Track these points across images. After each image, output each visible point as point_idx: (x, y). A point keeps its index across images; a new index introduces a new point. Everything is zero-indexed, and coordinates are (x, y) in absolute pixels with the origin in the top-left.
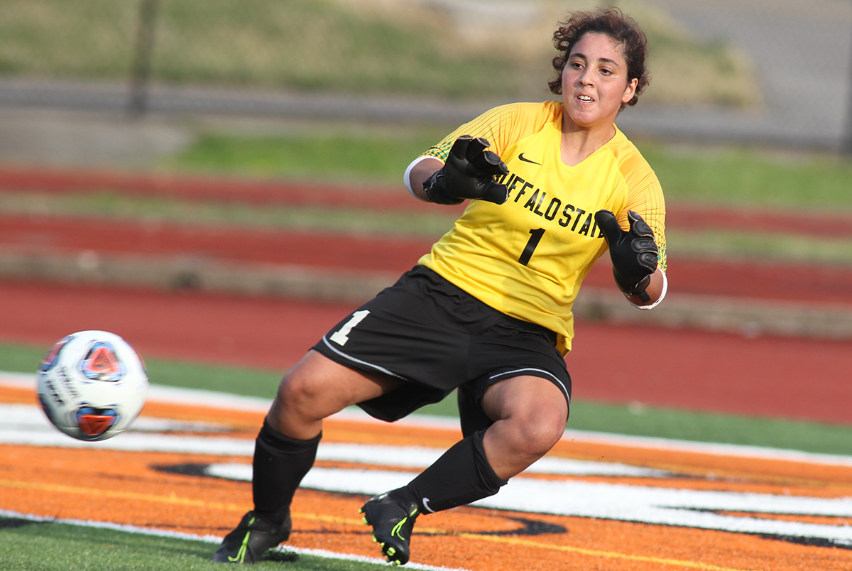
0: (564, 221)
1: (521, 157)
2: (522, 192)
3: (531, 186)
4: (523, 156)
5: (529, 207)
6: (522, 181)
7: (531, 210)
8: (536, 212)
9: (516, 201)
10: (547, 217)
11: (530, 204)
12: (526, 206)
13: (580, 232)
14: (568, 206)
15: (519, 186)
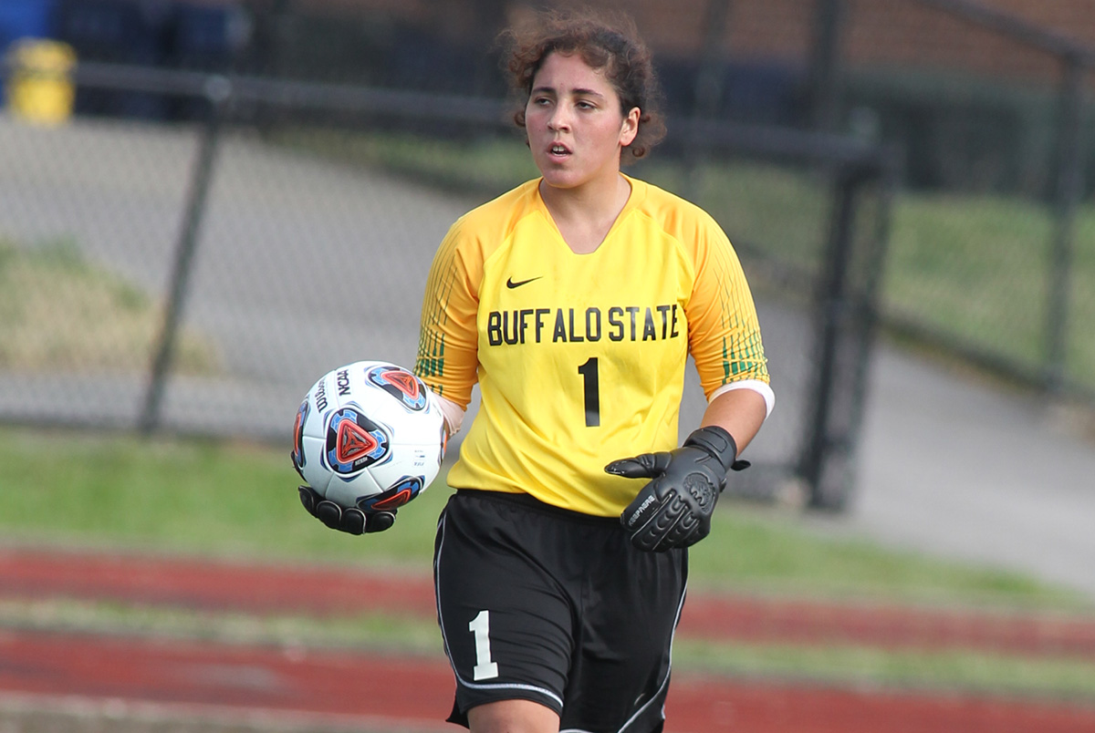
0: (617, 334)
1: (510, 285)
2: (539, 325)
3: (547, 311)
4: (513, 281)
5: (560, 339)
6: (530, 312)
7: (564, 340)
8: (573, 339)
9: (538, 341)
10: (591, 339)
11: (559, 333)
12: (555, 340)
13: (645, 339)
14: (612, 310)
15: (530, 320)
